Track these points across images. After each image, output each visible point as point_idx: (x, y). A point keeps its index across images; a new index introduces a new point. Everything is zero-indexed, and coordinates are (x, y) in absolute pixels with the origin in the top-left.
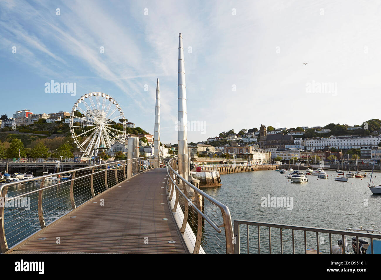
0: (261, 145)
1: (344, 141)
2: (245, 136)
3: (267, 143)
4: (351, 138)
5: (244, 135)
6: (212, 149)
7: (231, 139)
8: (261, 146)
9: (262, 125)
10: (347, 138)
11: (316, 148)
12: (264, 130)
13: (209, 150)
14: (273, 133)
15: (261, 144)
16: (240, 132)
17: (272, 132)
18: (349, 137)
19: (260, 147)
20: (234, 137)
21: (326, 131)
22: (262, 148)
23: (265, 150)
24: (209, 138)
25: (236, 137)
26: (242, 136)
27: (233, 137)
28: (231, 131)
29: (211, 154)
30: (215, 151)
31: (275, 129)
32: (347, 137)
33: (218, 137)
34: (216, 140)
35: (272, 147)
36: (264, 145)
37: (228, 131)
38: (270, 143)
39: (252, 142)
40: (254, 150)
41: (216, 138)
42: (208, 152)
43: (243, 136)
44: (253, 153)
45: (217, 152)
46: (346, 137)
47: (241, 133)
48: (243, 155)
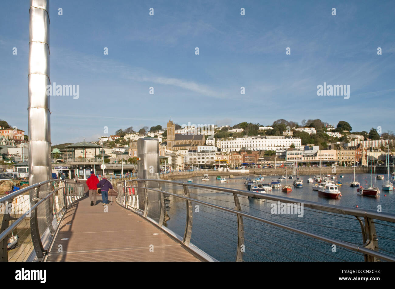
0: (168, 146)
2: (147, 135)
3: (175, 144)
4: (266, 138)
7: (131, 139)
10: (263, 138)
12: (173, 128)
16: (140, 130)
34: (110, 139)
35: (182, 148)
37: (127, 128)
38: (179, 144)
42: (103, 155)
46: (260, 137)
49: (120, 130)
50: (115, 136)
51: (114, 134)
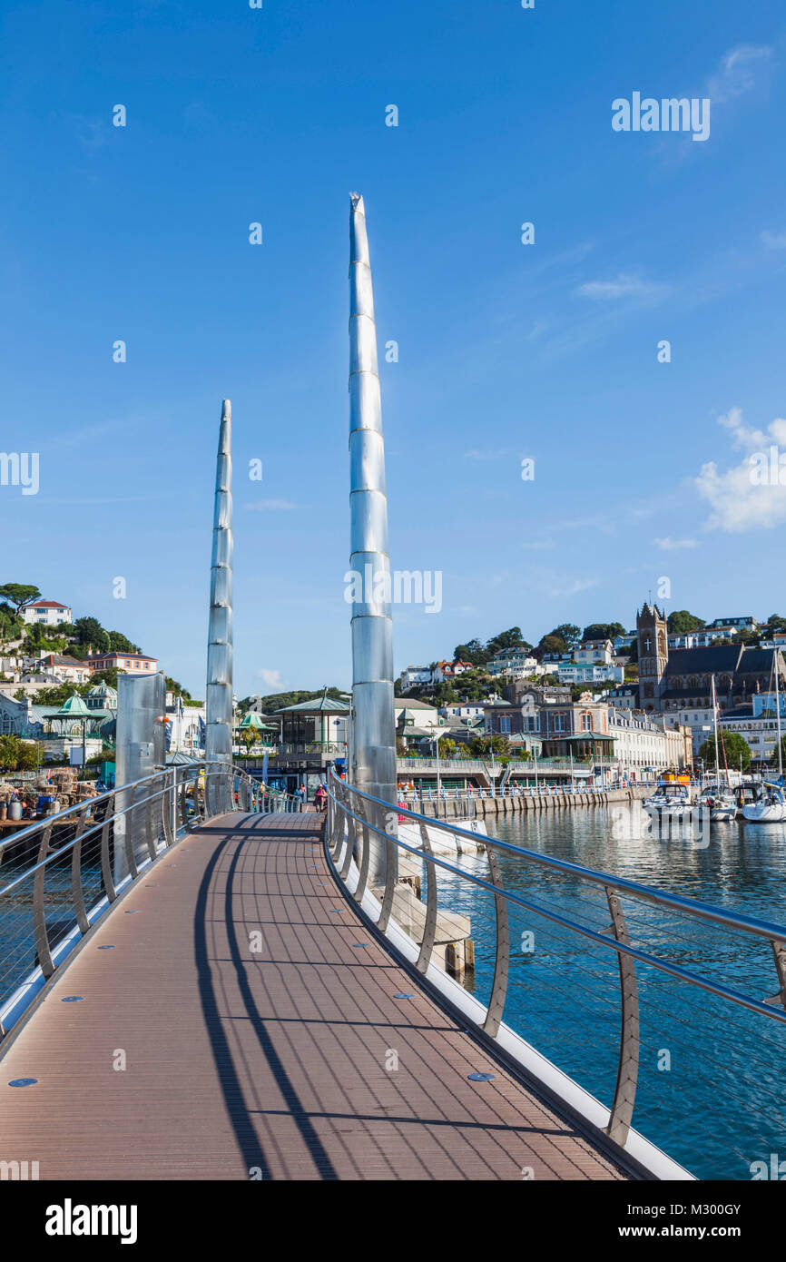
0: (642, 694)
2: (569, 656)
3: (670, 688)
6: (424, 719)
7: (509, 671)
8: (643, 702)
9: (646, 608)
12: (657, 630)
13: (412, 720)
14: (694, 641)
15: (642, 689)
16: (546, 637)
17: (691, 639)
19: (638, 706)
20: (522, 663)
22: (650, 709)
23: (665, 720)
24: (411, 670)
25: (531, 662)
26: (556, 656)
27: (518, 660)
28: (506, 635)
29: (423, 741)
30: (438, 726)
31: (700, 623)
33: (448, 664)
34: (438, 676)
35: (695, 704)
36: (657, 694)
37: (496, 634)
38: (685, 686)
39: (604, 683)
40: (619, 721)
41: (441, 665)
42: (407, 731)
43: (564, 656)
44: (613, 732)
45: (447, 730)
47: (554, 644)
48: (569, 742)
49: (473, 643)
50: (454, 663)
51: (452, 656)
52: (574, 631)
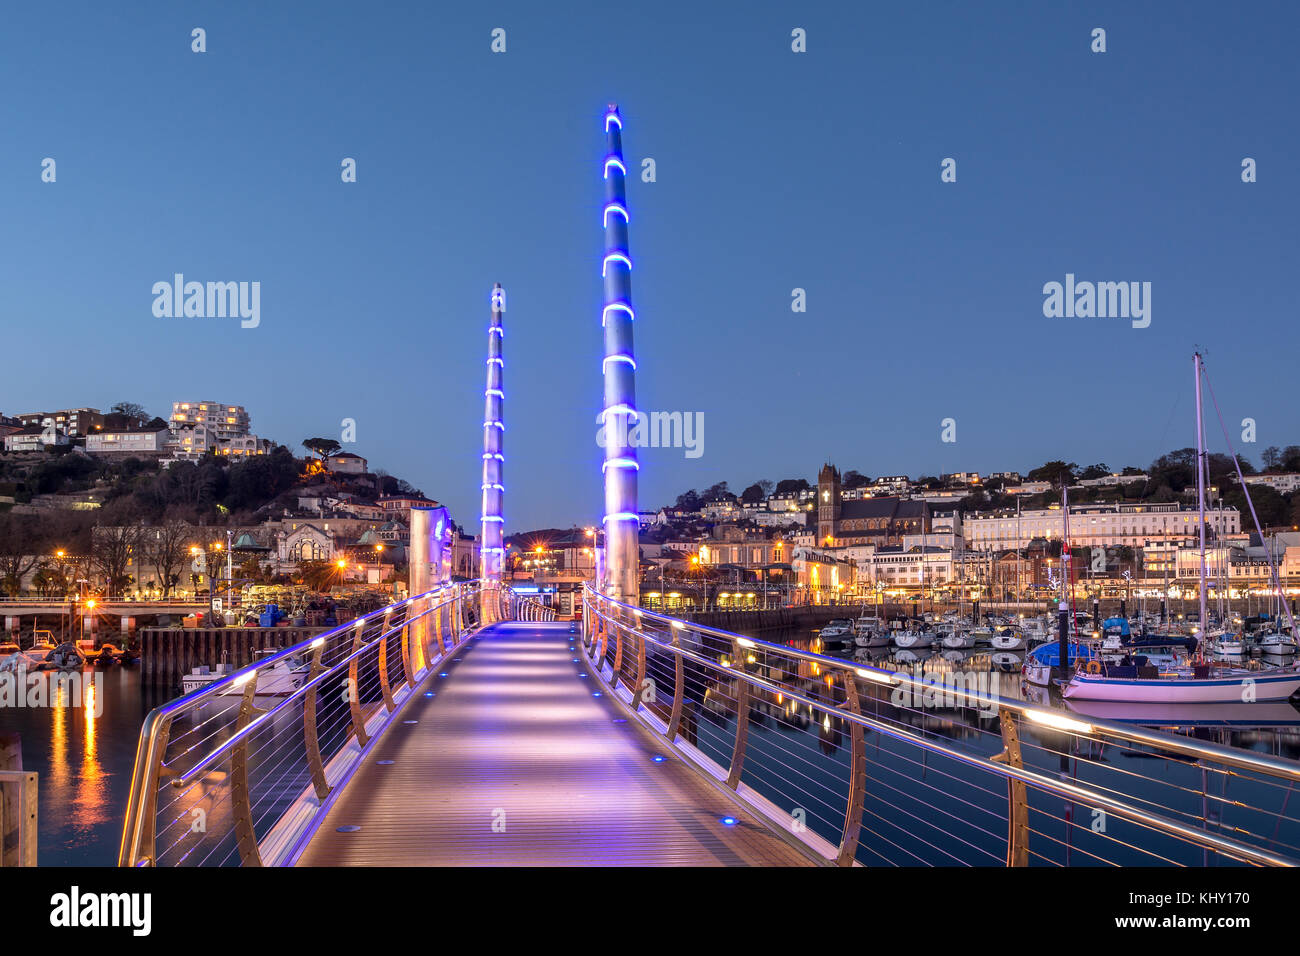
0: (820, 534)
1: (1093, 520)
2: (765, 505)
3: (840, 529)
4: (1114, 511)
5: (763, 502)
6: (652, 553)
7: (716, 515)
8: (820, 540)
9: (826, 467)
10: (1103, 511)
11: (1002, 546)
12: (834, 485)
15: (819, 530)
16: (748, 489)
17: (857, 492)
18: (1108, 506)
21: (1032, 488)
22: (825, 545)
23: (836, 553)
24: (642, 514)
26: (754, 504)
28: (716, 489)
30: (662, 557)
31: (866, 480)
32: (1102, 506)
33: (671, 510)
34: (663, 518)
35: (859, 543)
36: (832, 534)
37: (709, 487)
38: (852, 529)
39: (791, 525)
41: (667, 510)
43: (761, 505)
46: (1098, 506)
47: (754, 494)
48: (763, 570)
49: (691, 493)
50: (675, 510)
51: (673, 504)
52: (768, 484)
